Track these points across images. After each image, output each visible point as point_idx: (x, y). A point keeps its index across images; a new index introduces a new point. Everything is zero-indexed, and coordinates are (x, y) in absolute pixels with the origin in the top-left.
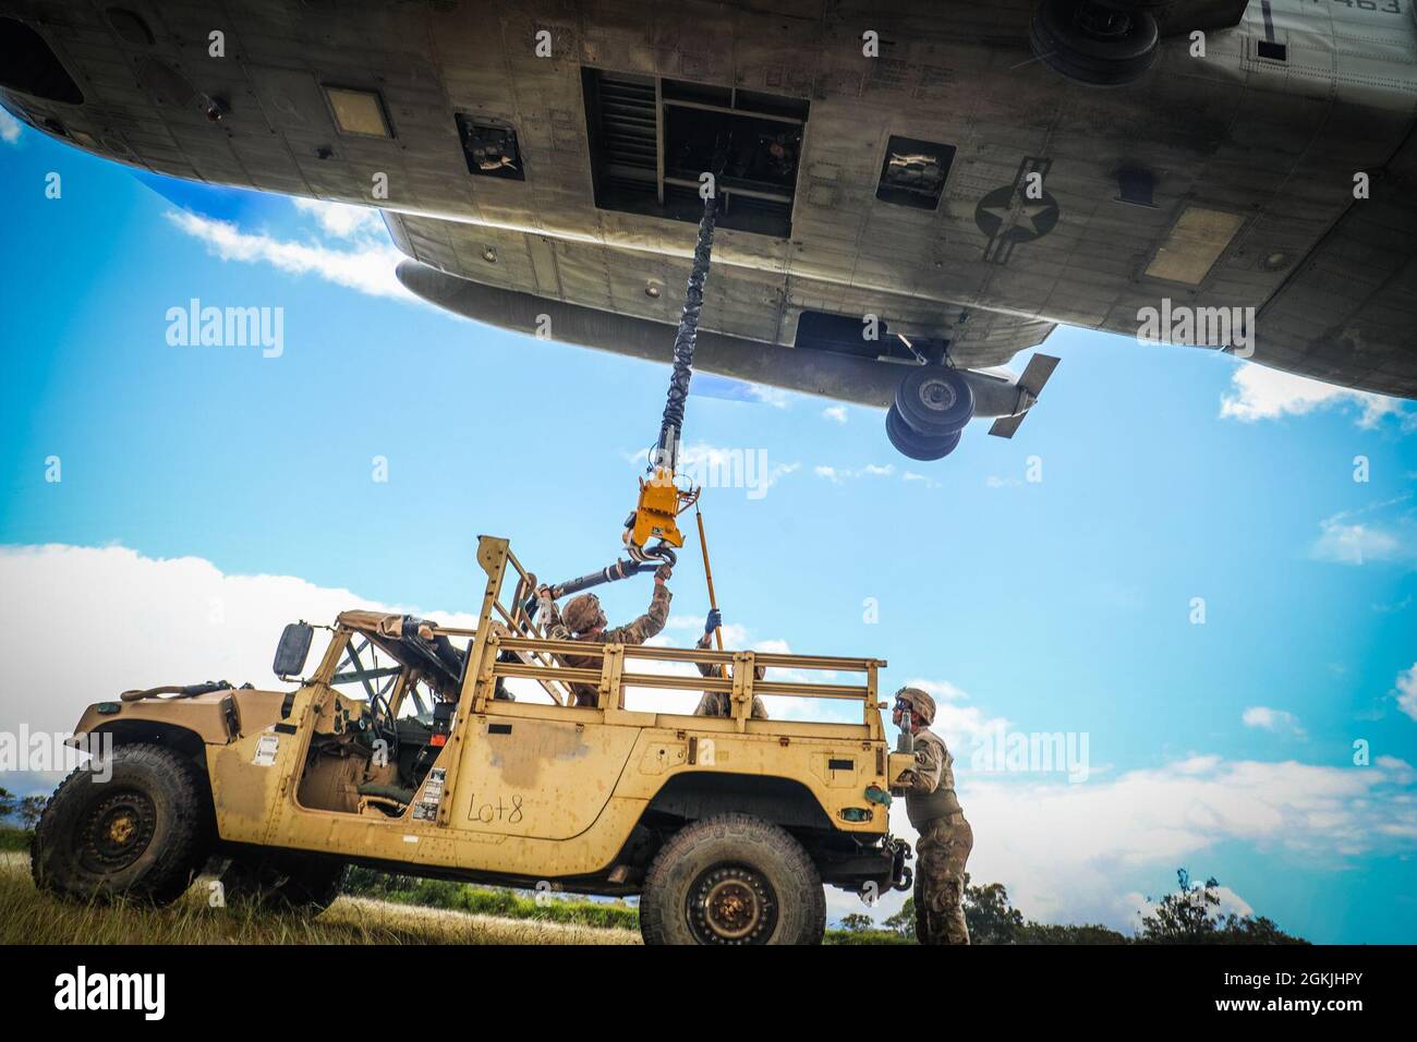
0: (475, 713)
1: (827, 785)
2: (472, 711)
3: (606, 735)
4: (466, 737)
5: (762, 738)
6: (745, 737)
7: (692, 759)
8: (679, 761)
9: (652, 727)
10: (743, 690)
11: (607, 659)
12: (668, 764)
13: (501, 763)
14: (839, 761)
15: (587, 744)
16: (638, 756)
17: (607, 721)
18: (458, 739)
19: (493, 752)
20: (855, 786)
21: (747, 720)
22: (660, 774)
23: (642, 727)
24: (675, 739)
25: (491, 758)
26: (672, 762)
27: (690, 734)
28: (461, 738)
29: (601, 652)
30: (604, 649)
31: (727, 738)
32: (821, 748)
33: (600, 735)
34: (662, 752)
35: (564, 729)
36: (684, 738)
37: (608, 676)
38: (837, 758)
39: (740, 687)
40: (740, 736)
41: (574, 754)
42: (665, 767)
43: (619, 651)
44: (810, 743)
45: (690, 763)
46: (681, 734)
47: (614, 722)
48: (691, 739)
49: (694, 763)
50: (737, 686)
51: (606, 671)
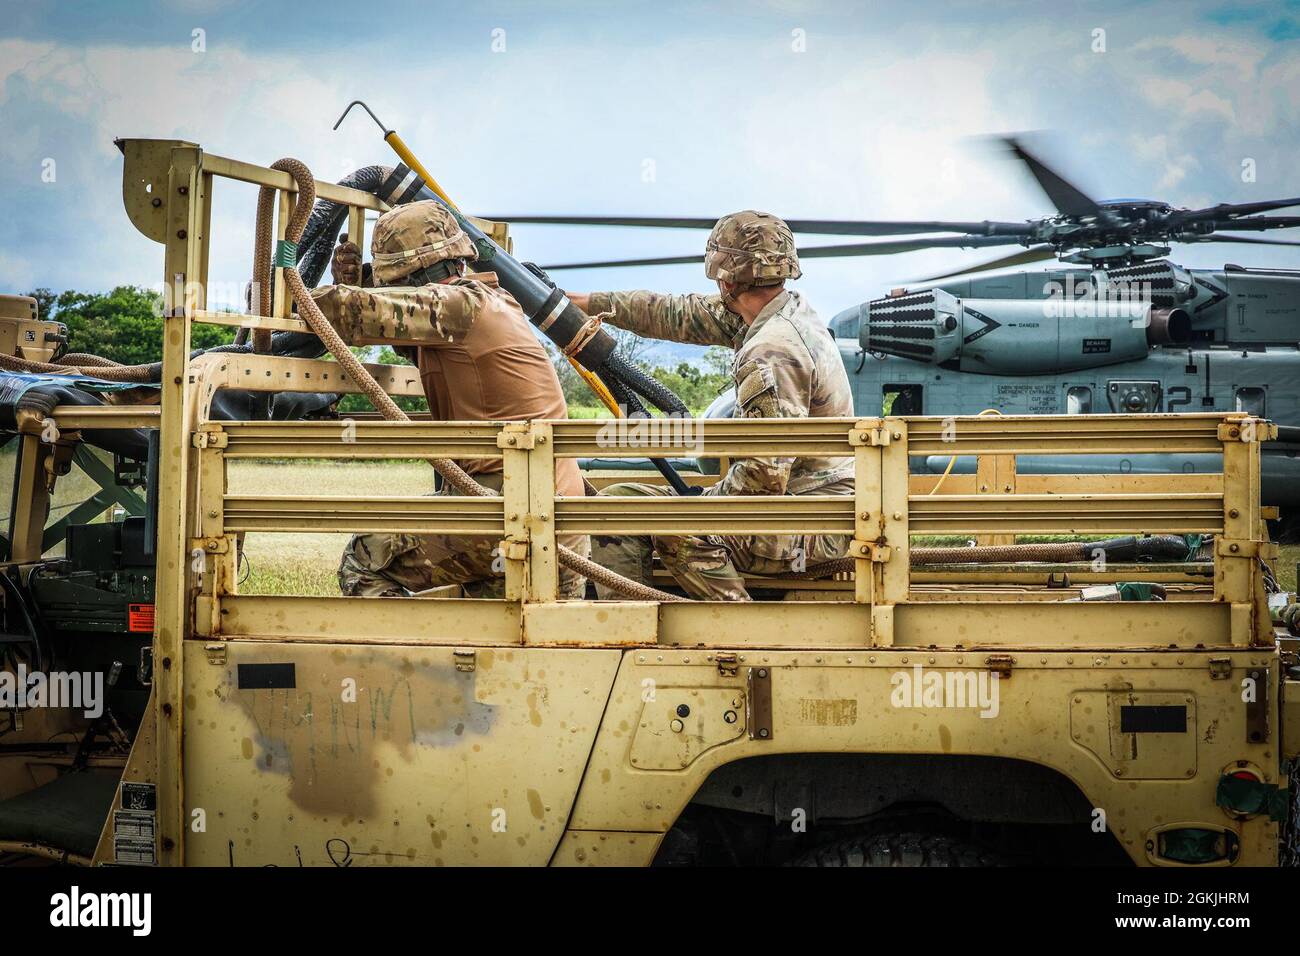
0: (197, 637)
1: (1118, 775)
2: (191, 634)
3: (534, 677)
4: (188, 702)
5: (942, 658)
6: (894, 658)
7: (761, 726)
8: (729, 731)
9: (649, 646)
10: (882, 526)
11: (512, 465)
12: (700, 739)
13: (283, 762)
14: (1148, 711)
15: (487, 701)
16: (624, 726)
17: (533, 636)
18: (167, 709)
19: (261, 737)
20: (1191, 774)
21: (898, 606)
22: (685, 767)
23: (625, 649)
24: (710, 675)
25: (257, 750)
26: (711, 737)
27: (754, 659)
28: (177, 704)
29: (492, 445)
30: (503, 439)
31: (849, 666)
32: (1100, 679)
33: (519, 679)
34: (684, 711)
35: (425, 664)
36: (735, 672)
37: (522, 513)
38: (1142, 701)
39: (875, 520)
40: (882, 658)
41: (459, 730)
42: (695, 748)
43: (540, 443)
44: (1071, 667)
45: (758, 736)
46: (727, 666)
47: (549, 639)
48: (756, 672)
49: (769, 737)
50: (867, 518)
51: (513, 498)
